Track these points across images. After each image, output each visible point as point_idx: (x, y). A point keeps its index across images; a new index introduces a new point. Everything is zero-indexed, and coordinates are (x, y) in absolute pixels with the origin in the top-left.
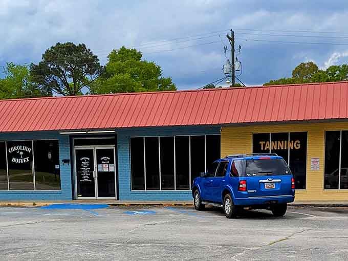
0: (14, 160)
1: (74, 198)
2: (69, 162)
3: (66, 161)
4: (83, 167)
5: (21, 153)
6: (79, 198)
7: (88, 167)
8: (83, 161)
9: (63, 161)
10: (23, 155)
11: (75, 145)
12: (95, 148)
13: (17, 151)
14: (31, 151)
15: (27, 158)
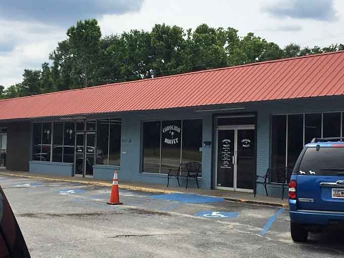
0: (166, 141)
1: (212, 188)
2: (210, 144)
3: (208, 143)
4: (224, 151)
5: (172, 133)
6: (219, 188)
7: (229, 150)
8: (225, 143)
9: (204, 143)
10: (173, 135)
11: (218, 125)
12: (236, 128)
13: (169, 131)
14: (180, 131)
15: (177, 139)
